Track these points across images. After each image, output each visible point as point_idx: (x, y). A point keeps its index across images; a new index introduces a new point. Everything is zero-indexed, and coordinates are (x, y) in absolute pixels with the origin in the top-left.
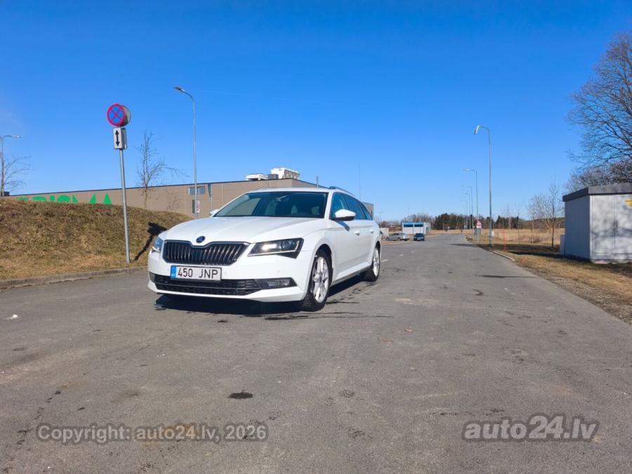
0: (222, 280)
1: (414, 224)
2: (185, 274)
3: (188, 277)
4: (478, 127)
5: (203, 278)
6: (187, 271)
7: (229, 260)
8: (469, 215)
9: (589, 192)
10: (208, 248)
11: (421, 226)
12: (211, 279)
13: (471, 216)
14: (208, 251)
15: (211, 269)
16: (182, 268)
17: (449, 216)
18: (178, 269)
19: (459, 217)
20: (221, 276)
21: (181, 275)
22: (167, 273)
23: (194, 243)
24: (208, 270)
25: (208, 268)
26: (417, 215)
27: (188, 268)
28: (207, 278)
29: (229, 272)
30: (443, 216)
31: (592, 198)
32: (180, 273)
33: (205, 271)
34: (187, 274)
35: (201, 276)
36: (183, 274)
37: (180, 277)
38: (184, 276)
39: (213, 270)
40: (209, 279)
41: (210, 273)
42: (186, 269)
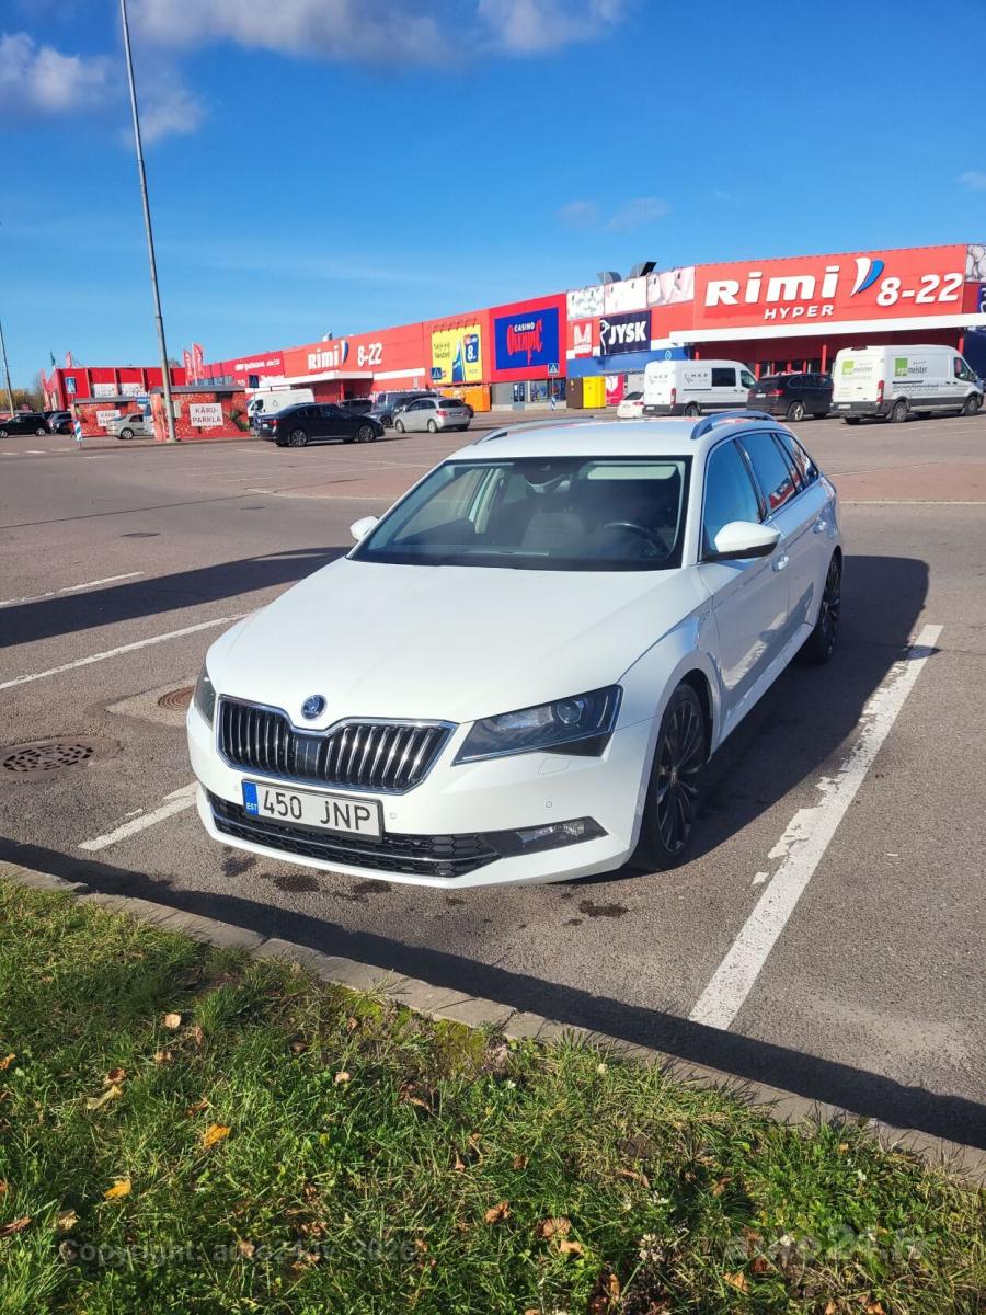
0: (385, 834)
2: (282, 808)
3: (289, 818)
5: (331, 825)
6: (286, 799)
7: (401, 781)
10: (338, 736)
12: (353, 829)
14: (336, 748)
15: (354, 803)
16: (273, 792)
18: (261, 789)
20: (382, 825)
21: (272, 810)
22: (237, 797)
23: (299, 719)
24: (342, 804)
25: (349, 797)
27: (289, 794)
28: (342, 827)
29: (406, 813)
32: (269, 805)
33: (336, 808)
34: (287, 808)
35: (325, 819)
36: (276, 806)
37: (267, 813)
38: (280, 812)
39: (357, 808)
40: (349, 830)
41: (348, 812)
42: (283, 795)
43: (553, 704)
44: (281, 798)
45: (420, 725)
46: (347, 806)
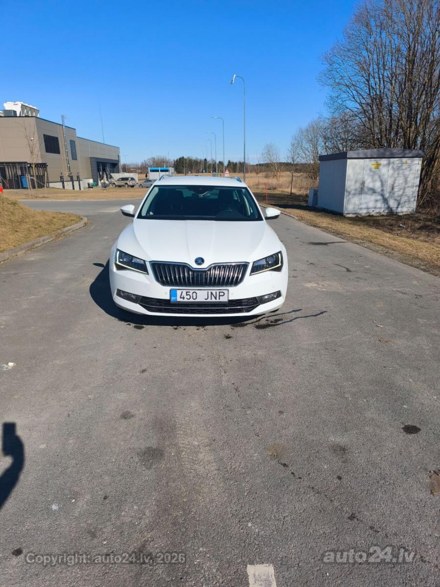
0: (229, 301)
1: (160, 169)
2: (188, 297)
3: (192, 300)
4: (235, 75)
5: (209, 300)
6: (191, 294)
7: (235, 282)
8: (203, 159)
9: (348, 157)
10: (210, 270)
11: (167, 171)
13: (205, 160)
14: (210, 273)
15: (218, 292)
16: (184, 292)
17: (186, 160)
18: (179, 292)
19: (195, 161)
20: (228, 298)
21: (184, 298)
22: (166, 297)
23: (194, 266)
24: (214, 292)
25: (215, 290)
26: (155, 157)
27: (192, 292)
28: (214, 300)
29: (235, 293)
30: (180, 159)
31: (349, 161)
32: (182, 297)
33: (212, 293)
34: (190, 296)
35: (206, 298)
36: (186, 297)
37: (182, 300)
38: (187, 299)
39: (220, 292)
40: (217, 301)
41: (216, 294)
42: (189, 292)
43: (266, 258)
44: (188, 293)
45: (233, 264)
46: (216, 292)
